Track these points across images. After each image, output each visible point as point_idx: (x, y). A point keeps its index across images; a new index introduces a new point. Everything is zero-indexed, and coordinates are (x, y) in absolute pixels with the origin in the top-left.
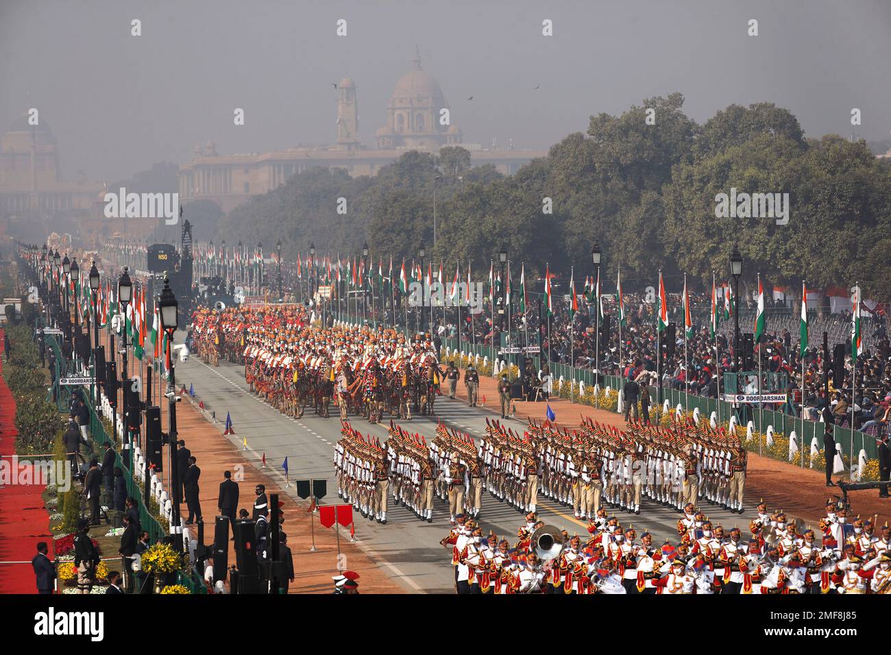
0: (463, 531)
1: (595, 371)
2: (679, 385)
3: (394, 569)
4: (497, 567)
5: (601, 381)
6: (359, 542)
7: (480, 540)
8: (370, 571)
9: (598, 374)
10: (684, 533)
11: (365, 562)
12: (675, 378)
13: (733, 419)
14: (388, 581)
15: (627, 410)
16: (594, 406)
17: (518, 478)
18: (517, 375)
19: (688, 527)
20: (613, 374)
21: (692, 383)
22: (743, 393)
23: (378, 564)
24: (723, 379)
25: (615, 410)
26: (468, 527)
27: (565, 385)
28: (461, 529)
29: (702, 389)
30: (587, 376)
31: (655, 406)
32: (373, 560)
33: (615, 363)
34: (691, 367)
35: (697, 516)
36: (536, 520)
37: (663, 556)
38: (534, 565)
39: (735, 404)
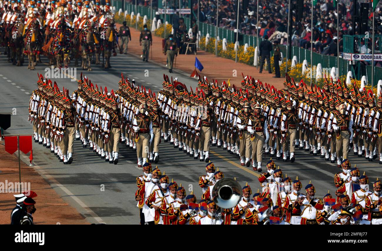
0: (148, 178)
1: (236, 31)
2: (305, 44)
3: (65, 189)
4: (175, 211)
5: (241, 40)
6: (37, 167)
7: (166, 186)
8: (45, 190)
9: (239, 33)
10: (341, 185)
11: (41, 183)
12: (302, 38)
13: (349, 74)
14: (60, 200)
15: (261, 64)
16: (234, 60)
17: (193, 129)
18: (171, 32)
19: (344, 180)
20: (251, 33)
21: (316, 42)
22: (359, 53)
23: (52, 185)
24: (342, 40)
25: (251, 63)
26: (155, 175)
27: (211, 41)
28: (146, 177)
29: (324, 48)
30: (229, 35)
31: (285, 61)
32: (47, 182)
33: (253, 25)
34: (316, 30)
35: (353, 171)
36: (215, 170)
37: (325, 206)
38: (214, 212)
39: (352, 62)
